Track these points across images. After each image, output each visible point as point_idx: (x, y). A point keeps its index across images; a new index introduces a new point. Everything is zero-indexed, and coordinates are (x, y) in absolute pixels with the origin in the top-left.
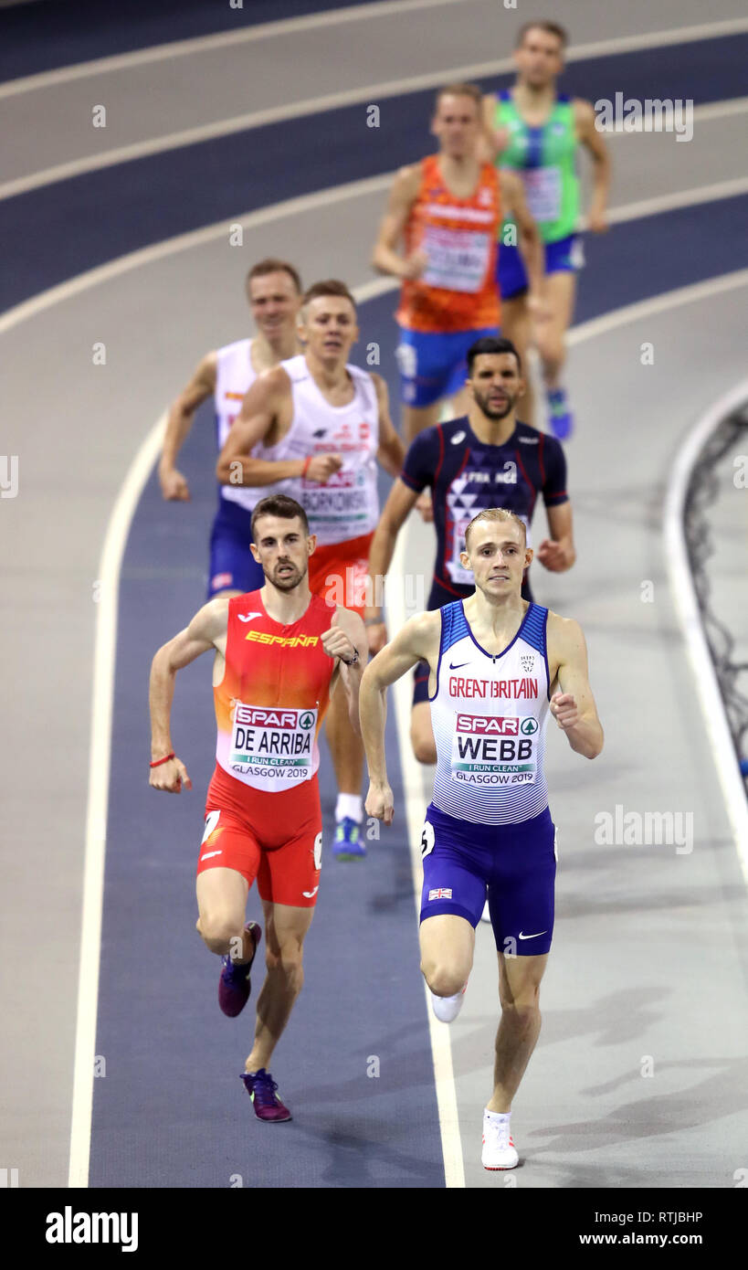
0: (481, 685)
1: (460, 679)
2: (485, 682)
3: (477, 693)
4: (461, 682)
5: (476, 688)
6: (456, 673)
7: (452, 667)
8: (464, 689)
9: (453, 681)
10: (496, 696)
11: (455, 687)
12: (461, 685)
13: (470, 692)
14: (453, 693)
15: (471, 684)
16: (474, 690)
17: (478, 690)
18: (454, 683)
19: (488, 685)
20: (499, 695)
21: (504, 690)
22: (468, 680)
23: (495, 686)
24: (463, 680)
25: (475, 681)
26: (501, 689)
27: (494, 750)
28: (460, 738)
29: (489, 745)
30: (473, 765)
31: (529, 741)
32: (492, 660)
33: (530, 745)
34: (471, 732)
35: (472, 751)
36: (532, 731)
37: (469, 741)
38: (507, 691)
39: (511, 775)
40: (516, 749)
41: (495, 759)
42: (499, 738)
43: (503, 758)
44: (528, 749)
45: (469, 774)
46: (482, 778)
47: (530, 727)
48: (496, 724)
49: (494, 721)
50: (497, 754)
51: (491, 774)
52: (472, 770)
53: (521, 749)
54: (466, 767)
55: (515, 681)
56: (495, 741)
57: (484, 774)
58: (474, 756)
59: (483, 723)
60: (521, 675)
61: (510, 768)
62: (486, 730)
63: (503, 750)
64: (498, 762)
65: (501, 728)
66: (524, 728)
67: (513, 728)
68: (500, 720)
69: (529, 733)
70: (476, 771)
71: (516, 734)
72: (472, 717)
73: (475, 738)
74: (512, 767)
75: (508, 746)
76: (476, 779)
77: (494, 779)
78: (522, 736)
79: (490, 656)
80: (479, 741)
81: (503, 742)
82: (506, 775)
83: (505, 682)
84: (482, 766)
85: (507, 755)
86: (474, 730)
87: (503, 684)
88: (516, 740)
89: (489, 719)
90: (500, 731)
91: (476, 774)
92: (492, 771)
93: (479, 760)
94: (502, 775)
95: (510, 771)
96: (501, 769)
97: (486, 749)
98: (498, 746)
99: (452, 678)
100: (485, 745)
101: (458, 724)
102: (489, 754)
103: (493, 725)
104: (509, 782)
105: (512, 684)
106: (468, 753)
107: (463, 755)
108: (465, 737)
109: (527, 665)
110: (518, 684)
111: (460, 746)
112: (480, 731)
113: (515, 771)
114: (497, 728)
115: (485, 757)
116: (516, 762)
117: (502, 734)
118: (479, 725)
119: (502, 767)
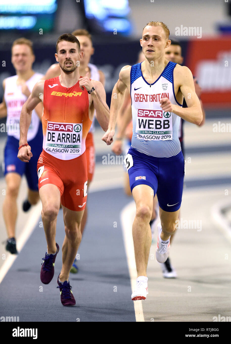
0: (145, 97)
1: (138, 94)
2: (147, 95)
3: (144, 100)
4: (138, 95)
5: (144, 98)
6: (137, 92)
7: (135, 90)
8: (139, 98)
9: (136, 95)
10: (151, 101)
11: (136, 98)
12: (138, 97)
13: (142, 100)
14: (136, 100)
15: (142, 96)
16: (143, 99)
17: (144, 99)
18: (136, 96)
19: (148, 97)
20: (153, 101)
21: (155, 98)
22: (141, 95)
23: (151, 97)
24: (139, 94)
25: (143, 95)
26: (153, 98)
27: (152, 124)
28: (139, 120)
29: (151, 122)
30: (144, 131)
31: (168, 121)
32: (150, 86)
33: (169, 122)
34: (143, 116)
35: (143, 125)
36: (169, 116)
37: (143, 120)
38: (156, 99)
39: (161, 135)
40: (162, 124)
41: (153, 128)
42: (155, 119)
43: (156, 128)
44: (167, 124)
45: (143, 135)
46: (148, 137)
47: (168, 114)
48: (153, 113)
49: (152, 112)
50: (154, 126)
51: (152, 135)
52: (144, 133)
53: (164, 124)
54: (142, 132)
55: (159, 94)
56: (153, 121)
57: (149, 135)
58: (144, 127)
59: (147, 113)
60: (161, 91)
61: (160, 132)
62: (149, 116)
63: (156, 124)
64: (154, 130)
65: (155, 115)
66: (165, 115)
67: (160, 115)
68: (154, 111)
69: (168, 117)
70: (146, 133)
71: (162, 117)
72: (144, 110)
73: (145, 119)
74: (161, 132)
75: (158, 123)
76: (146, 138)
77: (154, 137)
78: (164, 119)
79: (149, 84)
80: (146, 120)
81: (156, 121)
82: (159, 135)
83: (155, 95)
84: (148, 131)
85: (158, 126)
86: (144, 115)
87: (154, 96)
88: (162, 120)
89: (150, 111)
90: (155, 116)
91: (146, 135)
92: (152, 134)
93: (147, 129)
94: (157, 135)
95: (160, 134)
96: (156, 133)
97: (149, 124)
98: (154, 122)
99: (135, 94)
100: (149, 122)
101: (138, 114)
102: (151, 126)
103: (152, 114)
104: (160, 139)
105: (158, 96)
106: (142, 126)
107: (140, 127)
108: (141, 119)
109: (165, 87)
110: (160, 96)
111: (139, 123)
112: (147, 116)
113: (162, 134)
114: (153, 115)
115: (149, 128)
116: (162, 129)
117: (155, 117)
118: (146, 114)
119: (156, 132)
